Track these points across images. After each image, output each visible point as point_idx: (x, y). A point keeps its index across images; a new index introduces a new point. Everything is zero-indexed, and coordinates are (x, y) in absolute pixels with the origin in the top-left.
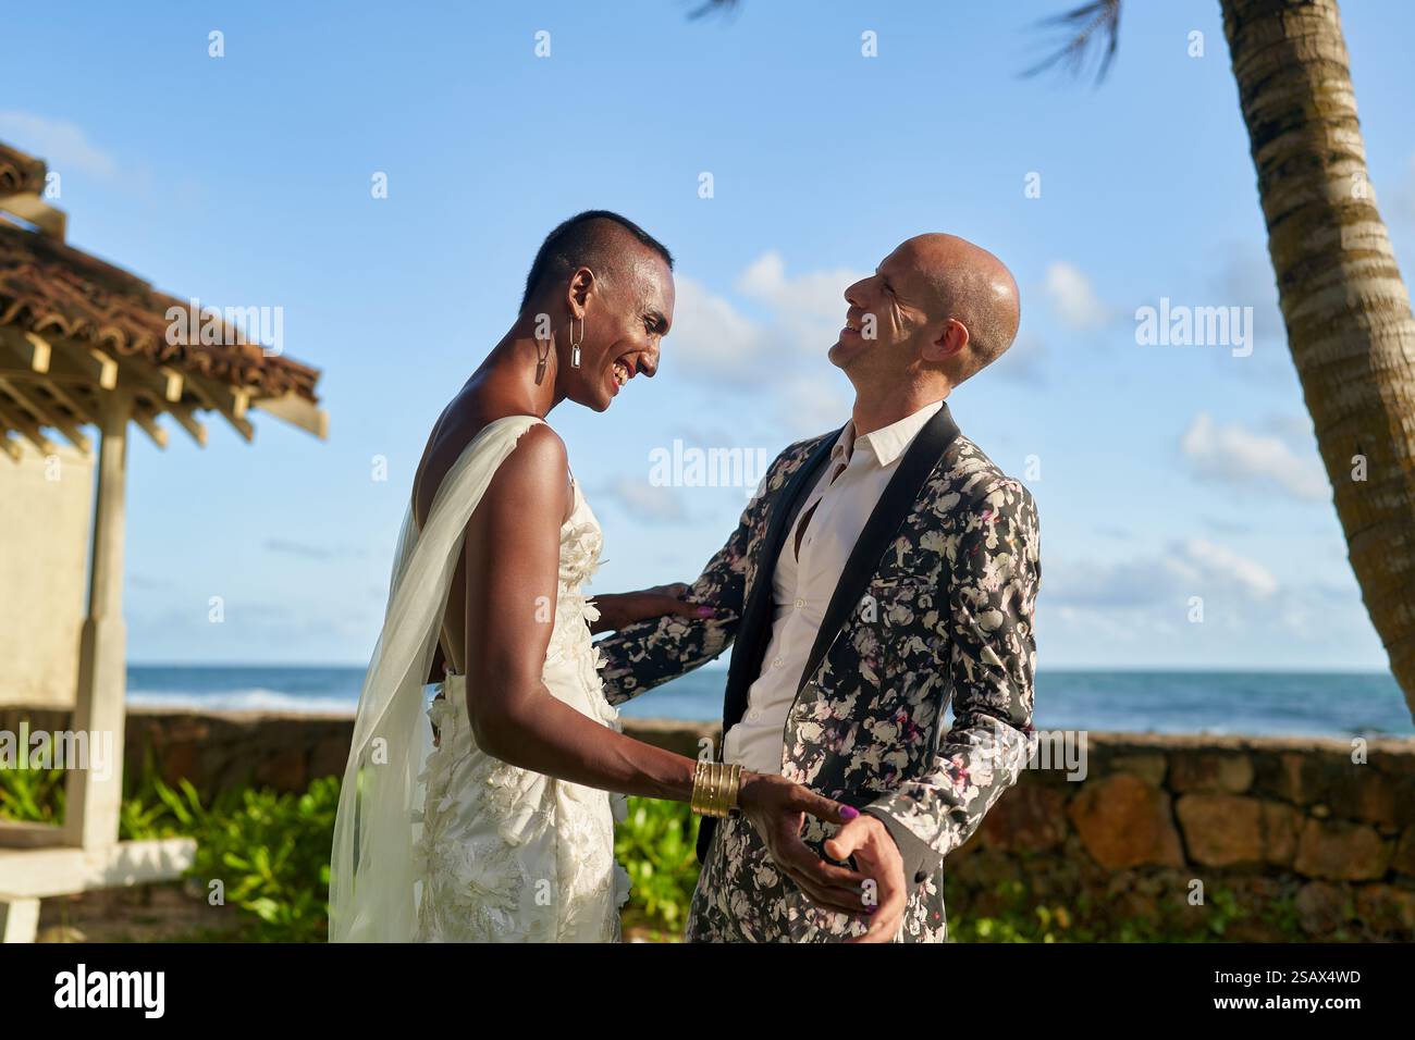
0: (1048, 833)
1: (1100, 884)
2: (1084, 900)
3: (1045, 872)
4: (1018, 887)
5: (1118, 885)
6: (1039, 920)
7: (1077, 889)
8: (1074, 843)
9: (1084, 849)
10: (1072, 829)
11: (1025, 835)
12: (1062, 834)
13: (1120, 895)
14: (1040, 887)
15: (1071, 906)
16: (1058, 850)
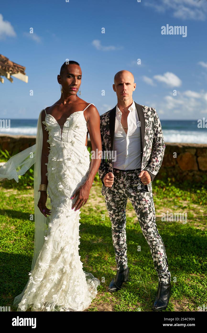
0: (172, 163)
1: (181, 173)
2: (178, 177)
3: (171, 171)
4: (165, 174)
5: (185, 174)
6: (168, 180)
7: (177, 174)
8: (177, 166)
9: (179, 167)
10: (177, 163)
11: (168, 164)
12: (175, 163)
13: (185, 176)
14: (170, 174)
15: (175, 177)
16: (174, 167)
